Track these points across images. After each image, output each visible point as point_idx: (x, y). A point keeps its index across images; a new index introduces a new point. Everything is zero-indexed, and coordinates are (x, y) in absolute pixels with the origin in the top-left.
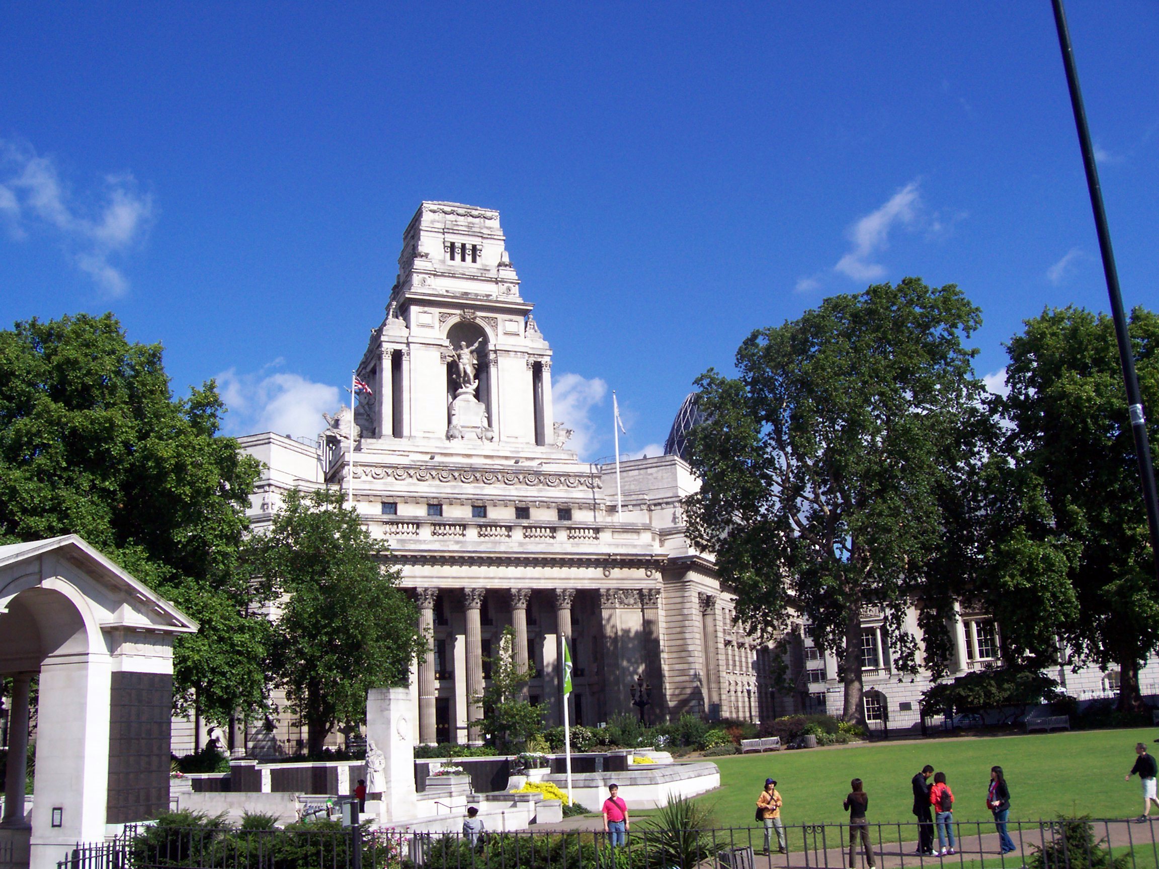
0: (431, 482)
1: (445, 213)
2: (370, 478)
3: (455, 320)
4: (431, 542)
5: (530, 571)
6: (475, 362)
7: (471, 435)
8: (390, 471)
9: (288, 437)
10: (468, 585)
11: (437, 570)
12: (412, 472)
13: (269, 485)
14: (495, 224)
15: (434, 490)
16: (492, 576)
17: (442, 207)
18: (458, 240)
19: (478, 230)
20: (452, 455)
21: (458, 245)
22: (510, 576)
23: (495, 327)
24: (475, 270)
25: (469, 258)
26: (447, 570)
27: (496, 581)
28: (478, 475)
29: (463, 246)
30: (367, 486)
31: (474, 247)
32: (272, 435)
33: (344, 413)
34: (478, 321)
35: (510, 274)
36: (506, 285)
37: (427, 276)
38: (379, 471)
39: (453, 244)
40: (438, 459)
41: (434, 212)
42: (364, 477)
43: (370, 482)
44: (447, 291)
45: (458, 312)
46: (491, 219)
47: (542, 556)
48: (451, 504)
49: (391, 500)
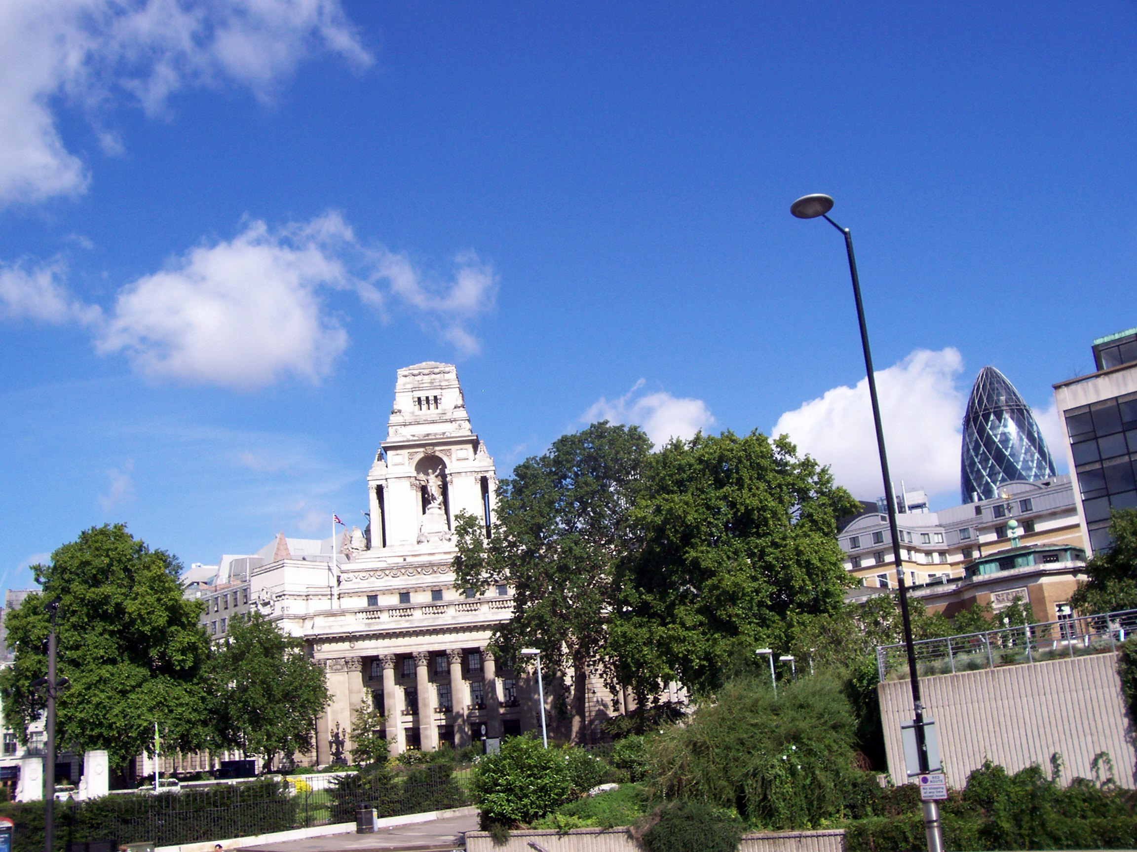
0: (402, 577)
1: (414, 375)
2: (358, 580)
3: (421, 456)
4: (389, 622)
5: (461, 636)
6: (440, 483)
7: (434, 539)
8: (372, 573)
9: (304, 559)
10: (414, 650)
11: (394, 641)
12: (387, 572)
13: (284, 595)
14: (452, 376)
15: (403, 583)
16: (433, 642)
17: (411, 371)
18: (423, 395)
19: (438, 384)
20: (420, 555)
21: (424, 398)
22: (446, 641)
23: (449, 456)
24: (435, 416)
25: (432, 406)
26: (401, 641)
27: (436, 645)
28: (435, 568)
29: (427, 398)
30: (356, 586)
31: (435, 397)
32: (286, 561)
33: (355, 532)
34: (437, 454)
35: (462, 414)
36: (458, 422)
37: (398, 427)
38: (364, 574)
39: (419, 399)
40: (409, 559)
41: (406, 376)
42: (355, 580)
43: (359, 583)
44: (414, 436)
45: (422, 450)
46: (449, 373)
47: (467, 625)
48: (416, 592)
49: (373, 594)
